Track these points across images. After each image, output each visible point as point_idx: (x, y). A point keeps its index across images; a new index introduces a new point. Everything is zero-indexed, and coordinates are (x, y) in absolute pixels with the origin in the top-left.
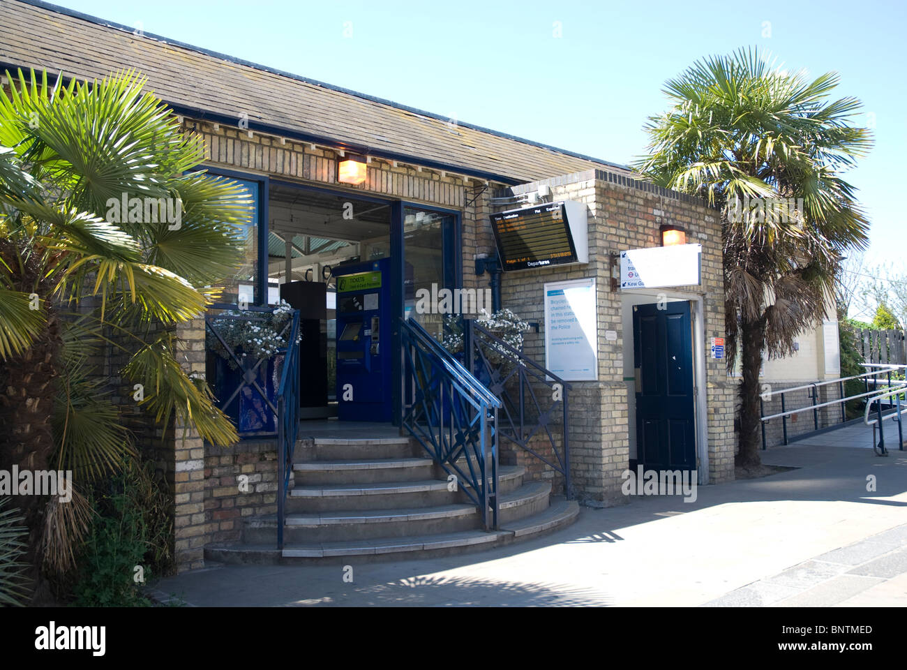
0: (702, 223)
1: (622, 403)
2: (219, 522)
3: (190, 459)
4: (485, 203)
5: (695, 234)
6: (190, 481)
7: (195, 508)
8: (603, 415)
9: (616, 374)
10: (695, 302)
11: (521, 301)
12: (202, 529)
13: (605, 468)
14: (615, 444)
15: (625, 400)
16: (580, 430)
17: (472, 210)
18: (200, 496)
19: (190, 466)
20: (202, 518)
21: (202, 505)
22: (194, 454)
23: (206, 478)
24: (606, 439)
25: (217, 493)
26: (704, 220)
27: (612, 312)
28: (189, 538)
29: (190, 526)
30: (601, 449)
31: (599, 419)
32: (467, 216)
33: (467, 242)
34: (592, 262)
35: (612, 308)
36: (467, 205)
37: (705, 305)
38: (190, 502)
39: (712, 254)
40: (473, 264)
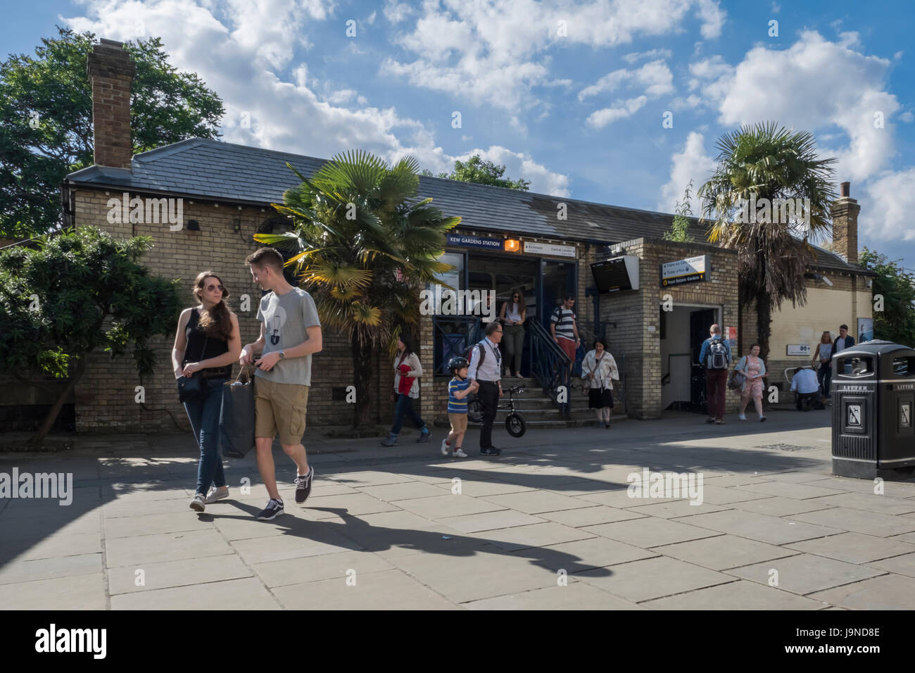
0: (722, 263)
1: (657, 365)
2: (441, 411)
3: (427, 382)
4: (590, 257)
5: (716, 270)
6: (427, 391)
7: (429, 403)
8: (644, 371)
9: (654, 349)
10: (717, 310)
11: (608, 311)
12: (432, 412)
13: (644, 399)
14: (651, 387)
15: (659, 364)
16: (633, 379)
17: (584, 261)
18: (432, 398)
19: (427, 385)
20: (432, 407)
21: (433, 402)
22: (429, 380)
23: (434, 391)
24: (646, 383)
25: (440, 398)
26: (724, 260)
27: (652, 316)
28: (427, 415)
29: (427, 410)
30: (642, 389)
31: (642, 373)
32: (581, 264)
33: (580, 279)
34: (640, 289)
35: (653, 313)
36: (580, 258)
37: (723, 311)
38: (428, 400)
39: (730, 281)
40: (584, 291)
